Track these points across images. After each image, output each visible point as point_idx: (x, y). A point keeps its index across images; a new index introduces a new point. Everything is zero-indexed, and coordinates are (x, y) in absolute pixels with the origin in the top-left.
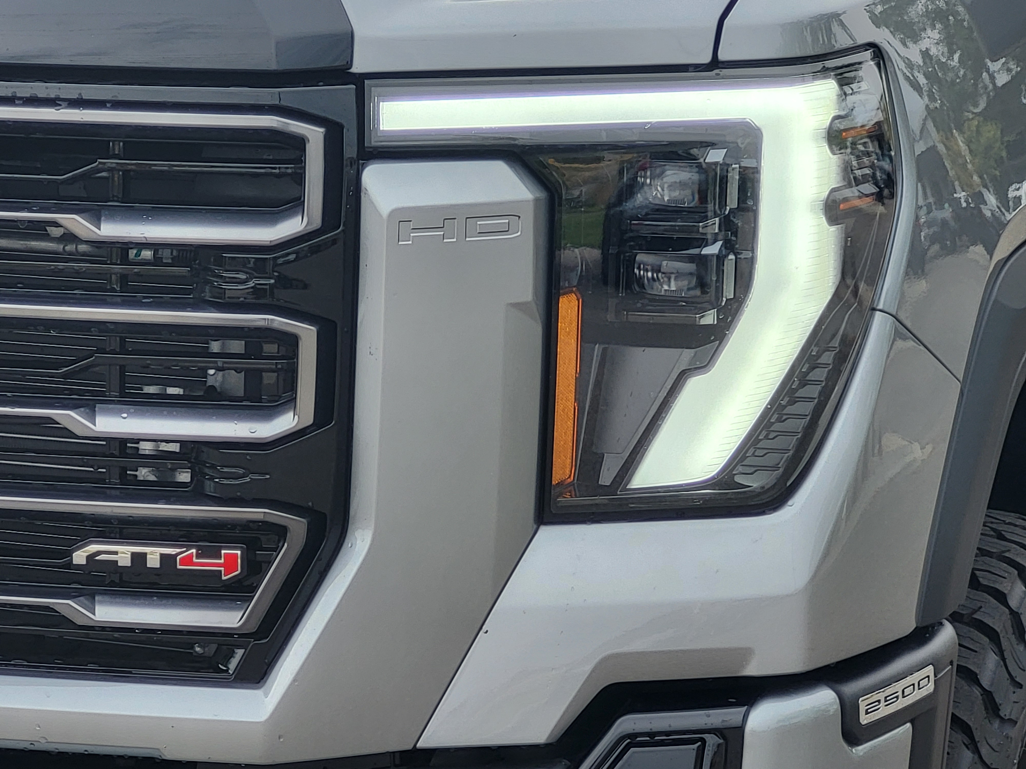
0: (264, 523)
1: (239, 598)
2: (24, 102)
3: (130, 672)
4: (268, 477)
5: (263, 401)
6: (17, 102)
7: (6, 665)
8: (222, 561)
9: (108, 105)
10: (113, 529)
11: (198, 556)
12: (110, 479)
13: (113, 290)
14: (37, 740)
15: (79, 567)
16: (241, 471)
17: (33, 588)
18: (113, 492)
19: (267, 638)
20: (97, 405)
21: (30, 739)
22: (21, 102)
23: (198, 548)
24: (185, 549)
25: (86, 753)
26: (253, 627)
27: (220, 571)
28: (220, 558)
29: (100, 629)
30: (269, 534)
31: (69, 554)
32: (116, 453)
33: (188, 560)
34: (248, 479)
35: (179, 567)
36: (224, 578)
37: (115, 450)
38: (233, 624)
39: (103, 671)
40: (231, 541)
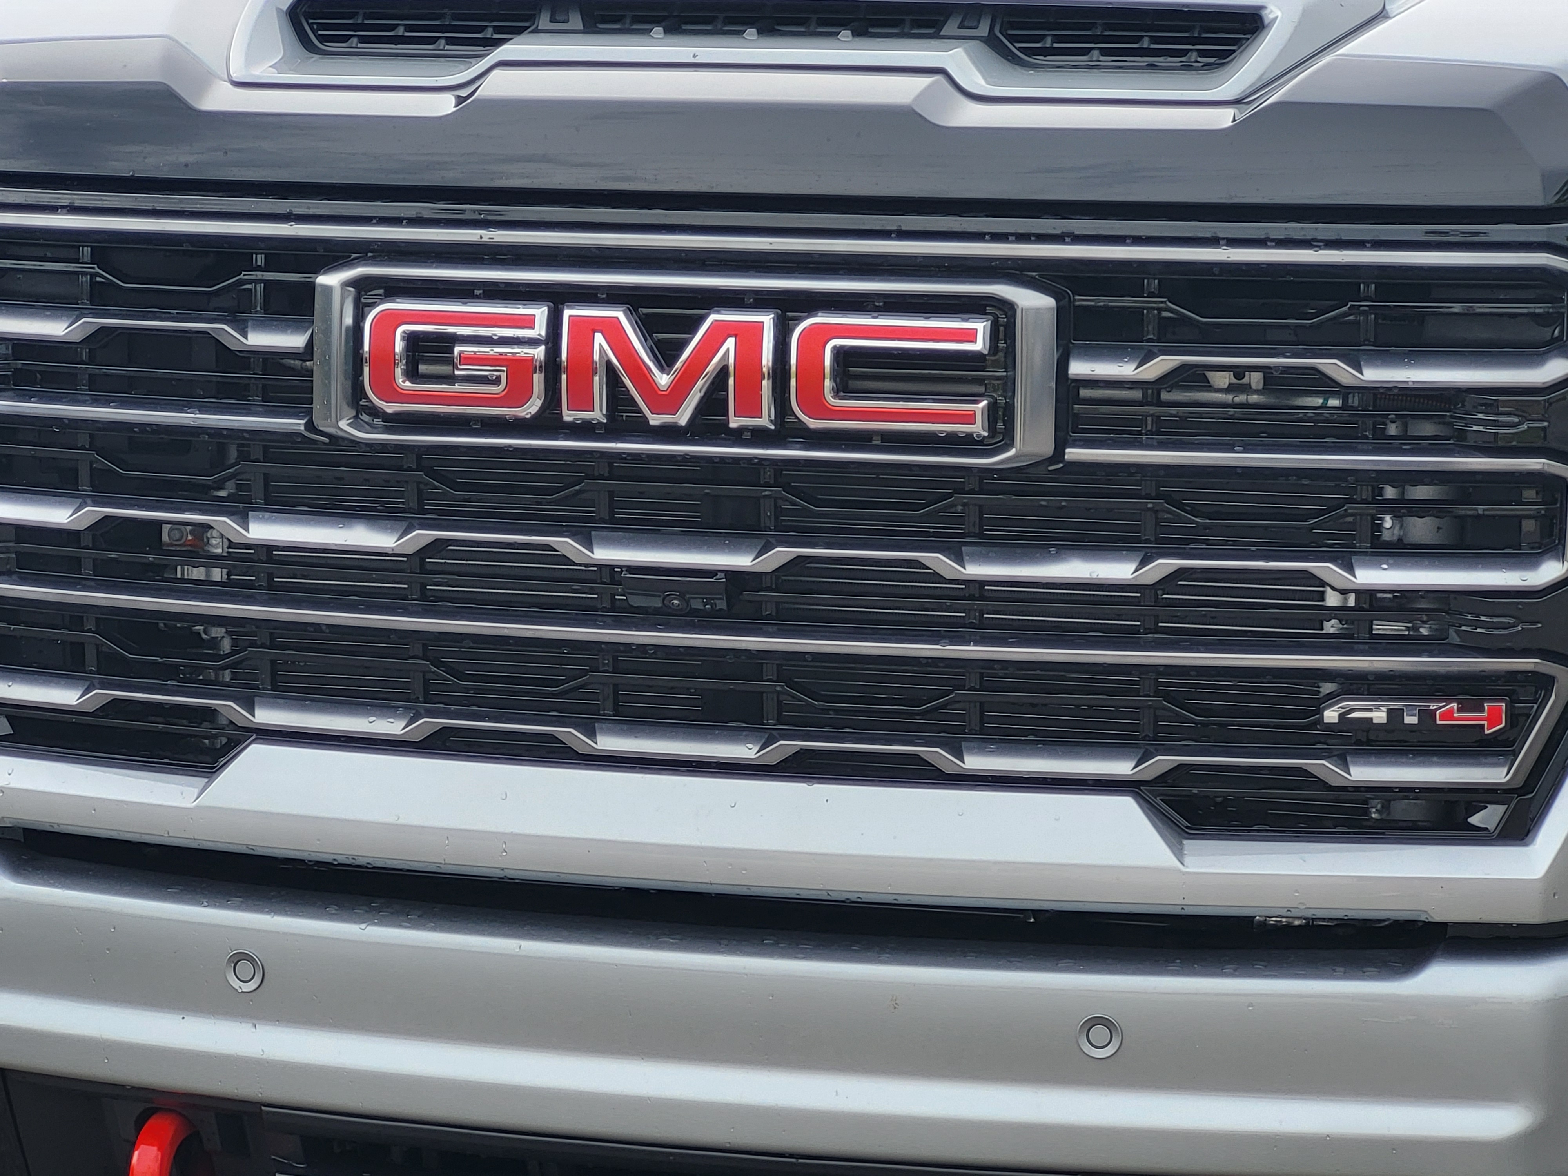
0: (1533, 673)
1: (1501, 753)
2: (1276, 244)
3: (1383, 834)
4: (1540, 625)
5: (1522, 548)
6: (1269, 244)
7: (1249, 831)
8: (1485, 714)
9: (1368, 245)
10: (1360, 686)
11: (1459, 710)
12: (1358, 634)
13: (1367, 438)
14: (1295, 906)
15: (1330, 726)
16: (1511, 621)
17: (1279, 750)
18: (1361, 647)
19: (1532, 793)
20: (1353, 557)
21: (1286, 906)
22: (1274, 244)
23: (1459, 702)
24: (1444, 704)
25: (1346, 918)
26: (1519, 783)
27: (1483, 726)
28: (1483, 711)
29: (1353, 790)
30: (1526, 686)
31: (1320, 712)
32: (1366, 606)
33: (1448, 715)
34: (1519, 628)
35: (1439, 722)
36: (1487, 732)
37: (1365, 604)
38: (1500, 779)
39: (1355, 833)
40: (1495, 695)
